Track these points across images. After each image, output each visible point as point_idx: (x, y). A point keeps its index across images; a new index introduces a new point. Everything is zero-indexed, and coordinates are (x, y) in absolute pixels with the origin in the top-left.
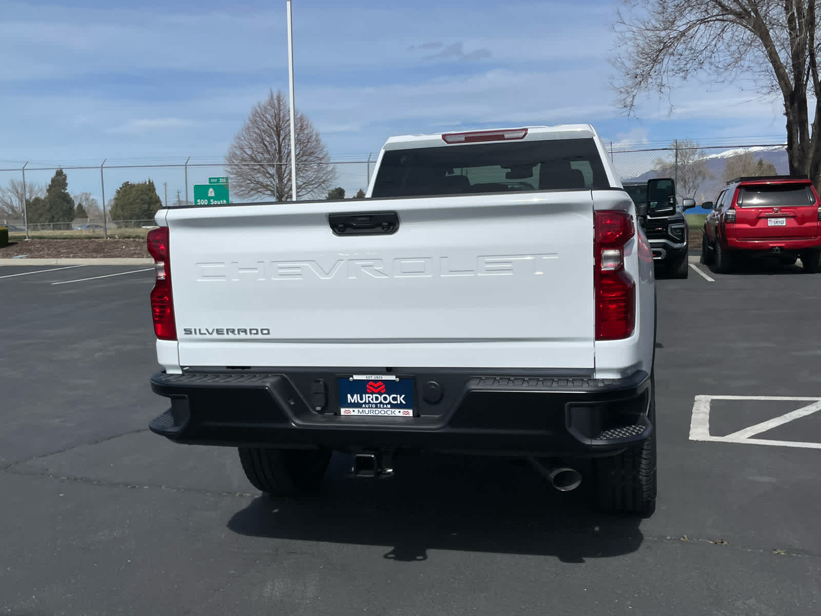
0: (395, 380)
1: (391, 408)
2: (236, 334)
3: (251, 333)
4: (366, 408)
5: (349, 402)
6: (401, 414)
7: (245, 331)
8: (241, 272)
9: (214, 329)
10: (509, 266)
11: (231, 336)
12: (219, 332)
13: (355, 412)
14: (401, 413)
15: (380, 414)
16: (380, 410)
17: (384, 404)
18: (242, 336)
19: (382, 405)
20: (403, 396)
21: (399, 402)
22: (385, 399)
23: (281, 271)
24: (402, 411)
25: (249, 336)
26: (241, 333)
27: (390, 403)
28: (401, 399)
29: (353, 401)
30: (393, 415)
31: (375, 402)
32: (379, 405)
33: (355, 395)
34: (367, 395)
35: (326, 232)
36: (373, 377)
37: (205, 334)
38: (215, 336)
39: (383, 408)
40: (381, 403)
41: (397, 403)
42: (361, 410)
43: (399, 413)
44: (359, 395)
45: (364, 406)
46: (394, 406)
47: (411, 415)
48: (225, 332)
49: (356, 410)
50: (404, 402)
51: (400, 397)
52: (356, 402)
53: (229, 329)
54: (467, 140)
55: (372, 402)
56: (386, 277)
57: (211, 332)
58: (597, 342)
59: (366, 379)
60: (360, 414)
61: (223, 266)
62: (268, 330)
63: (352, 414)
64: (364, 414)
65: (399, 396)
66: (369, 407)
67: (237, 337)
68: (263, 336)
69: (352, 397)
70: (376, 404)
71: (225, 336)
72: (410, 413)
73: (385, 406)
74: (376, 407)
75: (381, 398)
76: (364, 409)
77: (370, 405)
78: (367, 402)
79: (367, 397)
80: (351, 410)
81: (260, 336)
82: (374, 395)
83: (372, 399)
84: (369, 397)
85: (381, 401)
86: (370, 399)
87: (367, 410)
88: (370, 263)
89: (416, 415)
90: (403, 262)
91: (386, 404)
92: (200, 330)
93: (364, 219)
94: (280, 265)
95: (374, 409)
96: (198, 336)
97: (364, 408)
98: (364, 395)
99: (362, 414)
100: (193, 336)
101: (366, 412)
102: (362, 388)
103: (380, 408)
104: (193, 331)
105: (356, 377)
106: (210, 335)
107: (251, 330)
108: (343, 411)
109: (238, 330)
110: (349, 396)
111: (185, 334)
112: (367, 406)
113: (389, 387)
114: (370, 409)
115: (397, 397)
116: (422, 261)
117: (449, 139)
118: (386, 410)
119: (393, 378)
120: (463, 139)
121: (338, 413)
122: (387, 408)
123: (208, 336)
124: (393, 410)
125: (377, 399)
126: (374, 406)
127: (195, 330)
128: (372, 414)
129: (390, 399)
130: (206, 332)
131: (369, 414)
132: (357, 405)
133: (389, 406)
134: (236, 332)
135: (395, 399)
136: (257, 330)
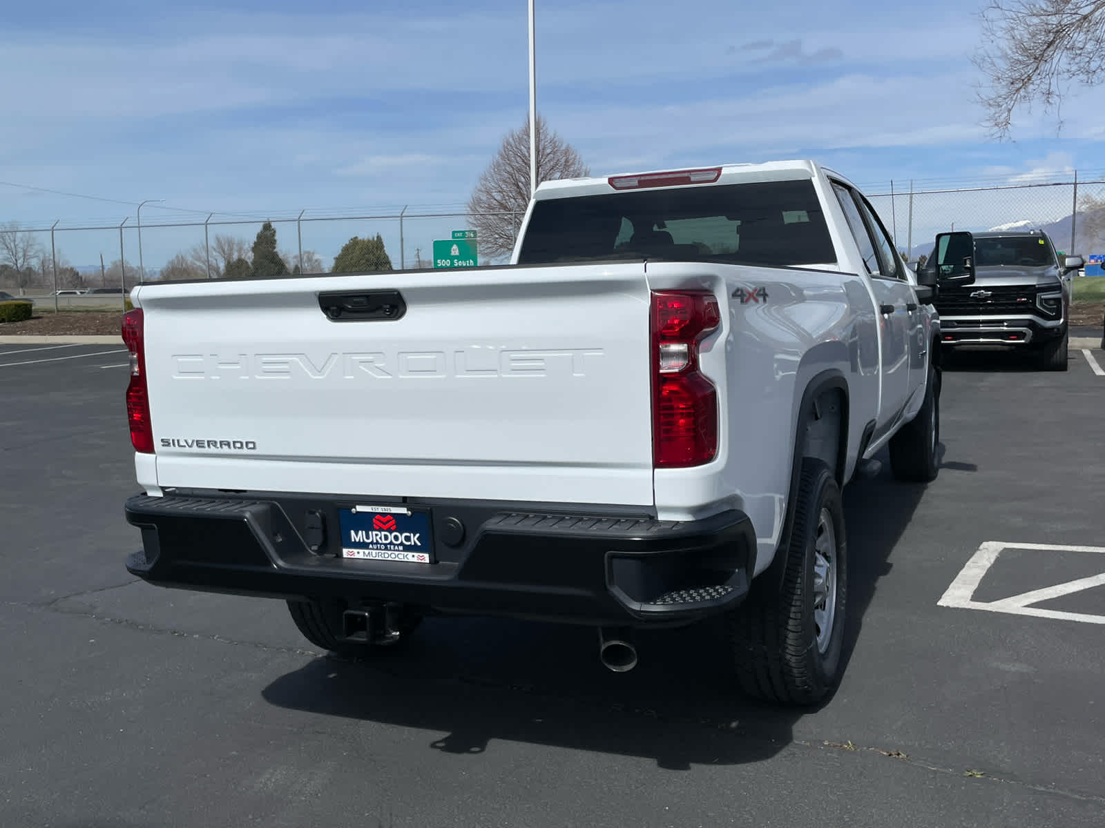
0: (407, 515)
1: (403, 550)
2: (218, 448)
3: (235, 447)
4: (373, 549)
5: (353, 540)
6: (415, 560)
7: (228, 444)
8: (221, 367)
9: (193, 441)
12: (199, 444)
13: (359, 554)
14: (415, 558)
15: (390, 559)
16: (390, 552)
17: (395, 545)
18: (225, 450)
19: (392, 547)
20: (418, 535)
21: (413, 544)
22: (396, 538)
23: (266, 367)
24: (416, 554)
25: (233, 451)
26: (223, 446)
27: (402, 544)
28: (415, 539)
29: (357, 540)
30: (406, 560)
31: (384, 542)
32: (389, 546)
33: (360, 532)
34: (374, 533)
35: (317, 317)
36: (380, 509)
37: (185, 446)
38: (195, 449)
39: (394, 550)
41: (411, 545)
42: (367, 551)
43: (413, 557)
44: (364, 532)
45: (371, 546)
46: (407, 549)
47: (427, 561)
48: (206, 444)
49: (361, 551)
50: (419, 544)
51: (414, 536)
52: (362, 541)
53: (211, 441)
54: (642, 183)
55: (380, 542)
56: (389, 377)
57: (190, 444)
59: (371, 511)
60: (366, 557)
61: (200, 359)
62: (254, 443)
63: (357, 556)
64: (371, 558)
65: (412, 535)
66: (377, 549)
67: (220, 451)
68: (245, 450)
69: (357, 535)
70: (386, 545)
71: (206, 450)
72: (426, 558)
73: (396, 548)
74: (386, 549)
75: (391, 537)
76: (370, 551)
77: (379, 545)
78: (375, 541)
79: (375, 536)
80: (355, 551)
81: (245, 451)
82: (383, 533)
83: (381, 538)
84: (377, 535)
85: (391, 541)
86: (378, 538)
87: (374, 552)
88: (370, 358)
89: (434, 561)
90: (410, 357)
91: (398, 545)
92: (178, 441)
93: (361, 299)
94: (265, 359)
95: (383, 552)
96: (177, 449)
97: (371, 549)
98: (370, 533)
99: (368, 558)
100: (171, 449)
101: (373, 554)
102: (367, 522)
103: (390, 550)
104: (171, 441)
105: (360, 508)
106: (191, 449)
107: (234, 443)
108: (346, 552)
109: (221, 442)
110: (353, 532)
111: (163, 445)
112: (375, 547)
113: (400, 523)
114: (378, 551)
115: (410, 537)
116: (433, 356)
117: (618, 185)
118: (397, 553)
119: (403, 511)
120: (636, 183)
121: (340, 555)
122: (399, 551)
123: (187, 449)
124: (406, 553)
125: (386, 537)
126: (383, 547)
127: (173, 441)
128: (380, 558)
129: (402, 538)
130: (185, 444)
131: (377, 558)
132: (363, 545)
133: (401, 548)
134: (219, 445)
135: (408, 539)
136: (242, 443)
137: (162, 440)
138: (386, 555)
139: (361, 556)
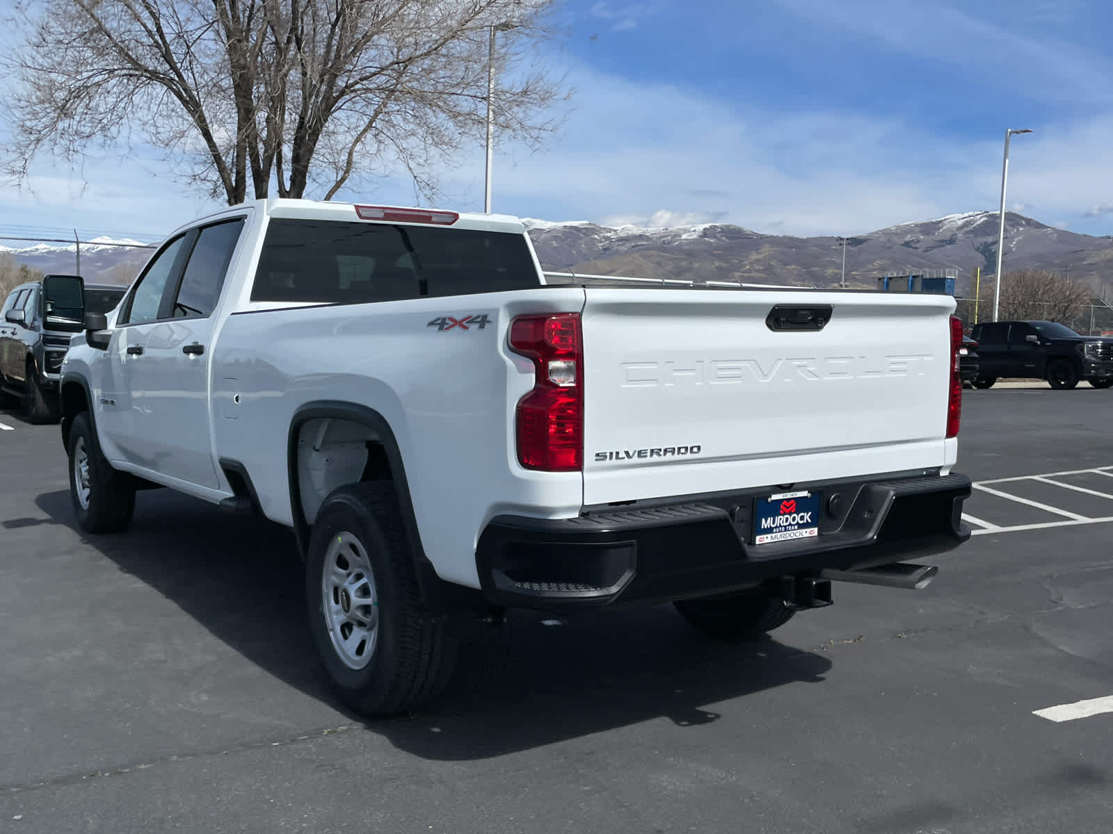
0: (806, 497)
1: (799, 528)
2: (660, 455)
3: (679, 453)
4: (776, 532)
5: (763, 527)
6: (807, 535)
7: (673, 451)
8: (676, 374)
9: (635, 451)
10: (905, 366)
11: (655, 458)
12: (641, 454)
14: (808, 533)
15: (790, 538)
16: (790, 532)
17: (792, 525)
18: (669, 457)
19: (790, 527)
20: (810, 513)
22: (794, 519)
23: (721, 373)
24: (808, 530)
26: (667, 453)
27: (798, 523)
28: (807, 517)
29: (766, 527)
30: (801, 536)
31: (785, 524)
32: (788, 527)
33: (769, 519)
34: (779, 517)
36: (789, 495)
37: (624, 458)
38: (636, 460)
39: (791, 530)
40: (790, 524)
41: (804, 523)
42: (773, 535)
43: (805, 533)
44: (772, 518)
45: (775, 530)
46: (801, 526)
47: (816, 534)
48: (649, 454)
49: (769, 536)
50: (810, 521)
52: (769, 526)
53: (653, 450)
55: (782, 525)
57: (631, 455)
58: (946, 440)
59: (782, 498)
60: (772, 541)
61: (655, 367)
62: (699, 448)
63: (766, 541)
64: (777, 540)
65: (806, 514)
67: (663, 458)
68: (689, 454)
69: (766, 522)
70: (785, 527)
71: (648, 459)
72: (815, 531)
73: (793, 528)
74: (786, 530)
75: (790, 519)
76: (776, 534)
77: (781, 528)
78: (778, 525)
79: (781, 520)
80: (765, 536)
81: (689, 456)
82: (786, 516)
83: (783, 522)
84: (781, 519)
85: (790, 522)
87: (779, 534)
88: (804, 363)
89: (821, 533)
90: (832, 361)
91: (794, 525)
92: (617, 453)
94: (719, 365)
95: (785, 533)
96: (614, 461)
98: (777, 518)
99: (774, 540)
100: (608, 462)
101: (778, 537)
102: (775, 509)
103: (789, 530)
104: (608, 455)
105: (775, 497)
106: (631, 460)
107: (679, 449)
108: (759, 540)
109: (665, 450)
110: (763, 520)
111: (596, 460)
112: (778, 530)
113: (800, 505)
114: (781, 533)
115: (804, 516)
118: (795, 532)
119: (805, 494)
121: (752, 542)
122: (795, 530)
123: (627, 461)
124: (801, 531)
125: (787, 519)
126: (783, 529)
127: (611, 454)
128: (783, 539)
129: (798, 518)
130: (624, 455)
131: (781, 540)
132: (769, 530)
133: (796, 527)
134: (662, 453)
135: (802, 518)
136: (686, 448)
137: (597, 455)
138: (792, 535)
139: (769, 540)
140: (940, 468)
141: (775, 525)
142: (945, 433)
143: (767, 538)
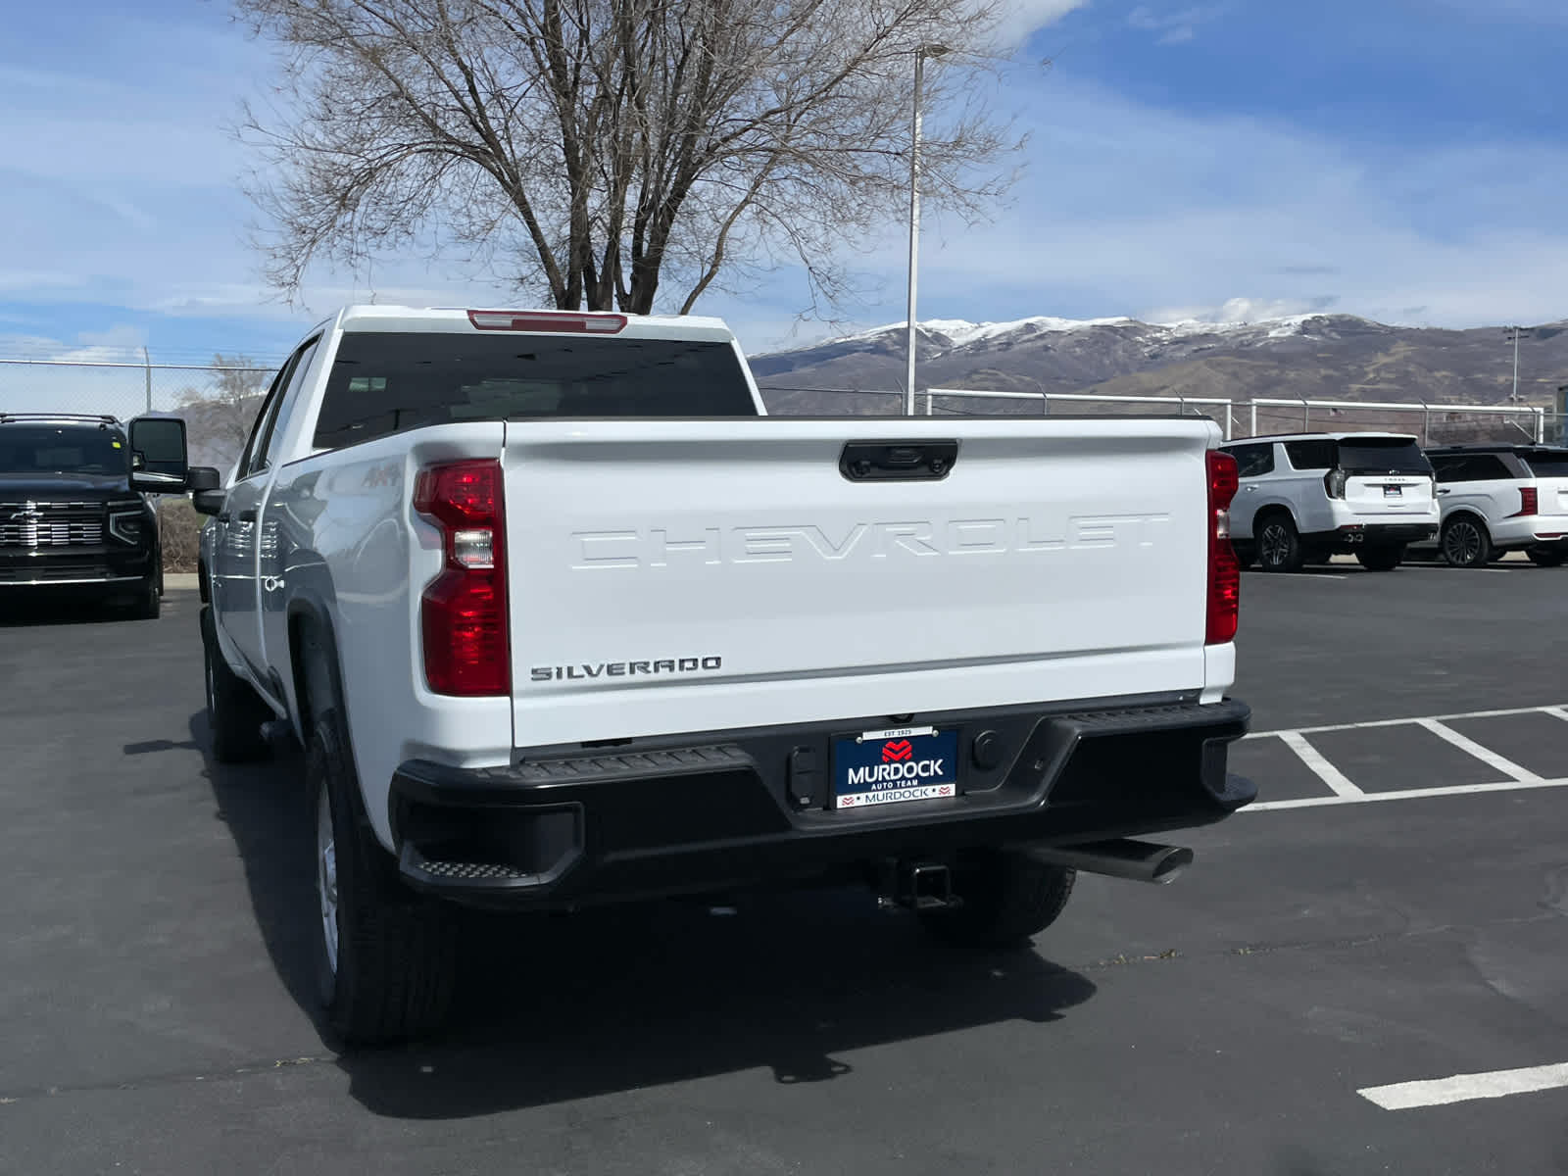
0: (931, 735)
1: (920, 784)
2: (649, 672)
3: (681, 668)
4: (877, 790)
5: (850, 782)
6: (936, 795)
7: (671, 666)
8: (670, 548)
9: (602, 666)
10: (1110, 532)
11: (640, 676)
12: (613, 670)
13: (859, 800)
14: (937, 791)
15: (902, 799)
16: (902, 791)
17: (907, 779)
18: (664, 674)
19: (903, 782)
20: (940, 761)
21: (932, 774)
22: (910, 769)
23: (750, 546)
24: (938, 787)
25: (677, 674)
26: (660, 669)
27: (917, 776)
28: (935, 767)
29: (856, 781)
30: (924, 797)
31: (893, 777)
32: (898, 783)
33: (862, 769)
34: (881, 767)
35: (826, 475)
36: (896, 733)
37: (582, 676)
38: (604, 678)
39: (906, 787)
40: (903, 778)
41: (929, 776)
42: (870, 795)
43: (933, 792)
44: (867, 768)
45: (874, 787)
46: (923, 782)
47: (953, 793)
48: (627, 669)
49: (863, 796)
50: (940, 773)
51: (935, 763)
52: (862, 781)
53: (635, 664)
55: (887, 778)
57: (594, 672)
58: (1207, 648)
59: (884, 737)
60: (869, 803)
61: (632, 537)
62: (718, 659)
63: (857, 803)
64: (877, 802)
65: (932, 762)
66: (883, 789)
67: (653, 677)
68: (705, 671)
69: (856, 774)
70: (894, 781)
71: (627, 678)
72: (951, 789)
73: (909, 783)
74: (895, 787)
75: (903, 770)
76: (876, 793)
77: (885, 784)
78: (880, 779)
79: (883, 771)
80: (855, 796)
81: (700, 672)
82: (893, 766)
83: (889, 774)
84: (884, 770)
85: (903, 775)
86: (885, 774)
87: (881, 793)
88: (911, 529)
89: (960, 792)
90: (963, 527)
91: (911, 779)
92: (570, 670)
94: (751, 534)
95: (893, 791)
96: (565, 681)
97: (874, 791)
98: (876, 768)
99: (873, 803)
100: (554, 682)
101: (880, 797)
102: (874, 754)
103: (901, 787)
104: (554, 671)
105: (868, 736)
106: (593, 679)
107: (682, 661)
108: (841, 801)
109: (656, 664)
110: (851, 772)
111: (533, 680)
112: (880, 787)
113: (920, 749)
114: (885, 792)
115: (929, 766)
118: (912, 790)
119: (928, 731)
121: (830, 806)
122: (912, 786)
123: (588, 680)
124: (924, 788)
125: (897, 771)
126: (891, 785)
127: (559, 670)
128: (889, 801)
129: (917, 769)
130: (584, 672)
131: (884, 801)
132: (864, 787)
133: (915, 782)
134: (651, 668)
135: (926, 768)
136: (695, 661)
137: (534, 671)
138: (907, 794)
139: (863, 802)
140: (1199, 692)
141: (874, 779)
142: (1203, 637)
143: (858, 798)
